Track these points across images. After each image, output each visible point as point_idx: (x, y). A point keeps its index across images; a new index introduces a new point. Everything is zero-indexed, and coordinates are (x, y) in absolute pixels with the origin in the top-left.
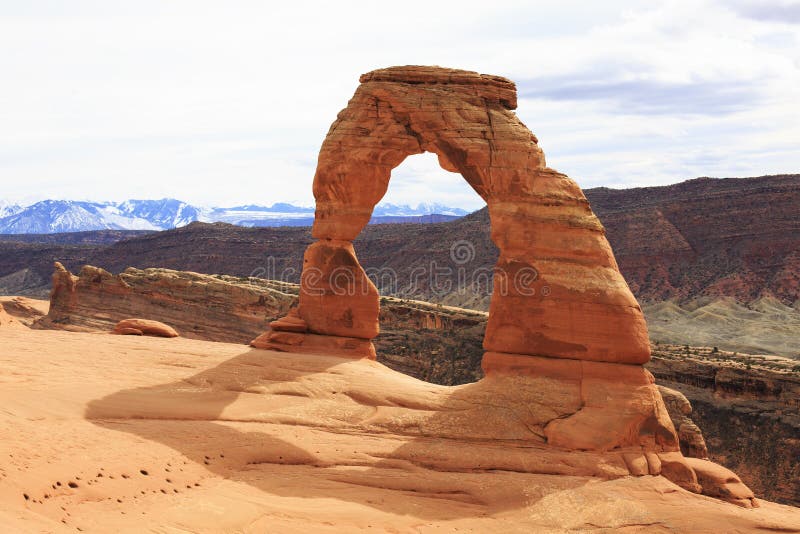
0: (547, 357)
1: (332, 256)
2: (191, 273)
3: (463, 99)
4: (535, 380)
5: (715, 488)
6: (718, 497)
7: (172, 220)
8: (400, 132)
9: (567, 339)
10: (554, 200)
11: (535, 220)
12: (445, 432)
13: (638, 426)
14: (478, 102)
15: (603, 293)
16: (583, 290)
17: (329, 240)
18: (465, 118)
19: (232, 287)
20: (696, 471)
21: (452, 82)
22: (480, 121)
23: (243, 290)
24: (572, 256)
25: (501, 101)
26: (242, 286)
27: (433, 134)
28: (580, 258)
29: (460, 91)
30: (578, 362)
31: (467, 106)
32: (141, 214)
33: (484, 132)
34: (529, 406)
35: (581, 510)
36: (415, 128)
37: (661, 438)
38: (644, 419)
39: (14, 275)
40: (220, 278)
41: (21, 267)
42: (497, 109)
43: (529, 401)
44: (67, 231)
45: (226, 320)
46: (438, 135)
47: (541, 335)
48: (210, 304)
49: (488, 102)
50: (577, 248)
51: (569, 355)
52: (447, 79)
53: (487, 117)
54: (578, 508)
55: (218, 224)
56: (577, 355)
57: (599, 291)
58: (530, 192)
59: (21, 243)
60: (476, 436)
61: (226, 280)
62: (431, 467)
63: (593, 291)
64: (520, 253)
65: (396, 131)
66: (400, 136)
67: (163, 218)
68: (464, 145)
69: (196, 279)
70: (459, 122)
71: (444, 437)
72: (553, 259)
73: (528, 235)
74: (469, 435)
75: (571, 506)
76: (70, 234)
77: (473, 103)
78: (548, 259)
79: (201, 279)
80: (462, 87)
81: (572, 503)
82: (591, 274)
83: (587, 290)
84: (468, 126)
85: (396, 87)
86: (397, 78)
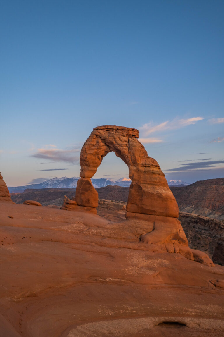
0: (145, 214)
1: (84, 182)
2: (103, 199)
3: (121, 135)
4: (139, 221)
5: (199, 259)
6: (200, 262)
7: (104, 185)
8: (103, 145)
9: (151, 209)
10: (147, 165)
11: (141, 171)
12: (108, 235)
13: (171, 237)
14: (125, 136)
15: (161, 194)
16: (155, 193)
17: (84, 177)
18: (121, 140)
19: (115, 204)
20: (193, 253)
21: (118, 130)
22: (126, 141)
23: (118, 205)
24: (153, 183)
25: (133, 135)
26: (118, 204)
27: (112, 145)
28: (155, 183)
29: (120, 133)
30: (154, 216)
31: (122, 137)
32: (95, 183)
33: (127, 145)
34: (136, 229)
35: (146, 261)
36: (107, 144)
37: (181, 242)
38: (174, 235)
39: (56, 200)
40: (112, 201)
41: (59, 197)
42: (131, 138)
43: (137, 227)
44: (73, 187)
45: (113, 214)
46: (113, 146)
47: (142, 207)
48: (109, 209)
49: (129, 136)
50: (154, 180)
51: (151, 213)
52: (116, 129)
53: (128, 140)
54: (145, 261)
55: (115, 186)
56: (153, 213)
57: (160, 193)
58: (140, 163)
59: (59, 191)
60: (118, 237)
61: (114, 202)
62: (101, 245)
63: (158, 194)
64: (137, 182)
65: (102, 145)
66: (103, 146)
67: (101, 184)
68: (120, 148)
69: (105, 201)
70: (119, 142)
71: (108, 237)
72: (146, 184)
73: (139, 176)
74: (116, 237)
75: (142, 260)
76: (74, 188)
77: (124, 136)
78: (145, 184)
79: (106, 201)
80: (121, 131)
81: (143, 259)
82: (158, 188)
83: (156, 193)
84: (122, 143)
85: (102, 132)
86: (102, 129)
